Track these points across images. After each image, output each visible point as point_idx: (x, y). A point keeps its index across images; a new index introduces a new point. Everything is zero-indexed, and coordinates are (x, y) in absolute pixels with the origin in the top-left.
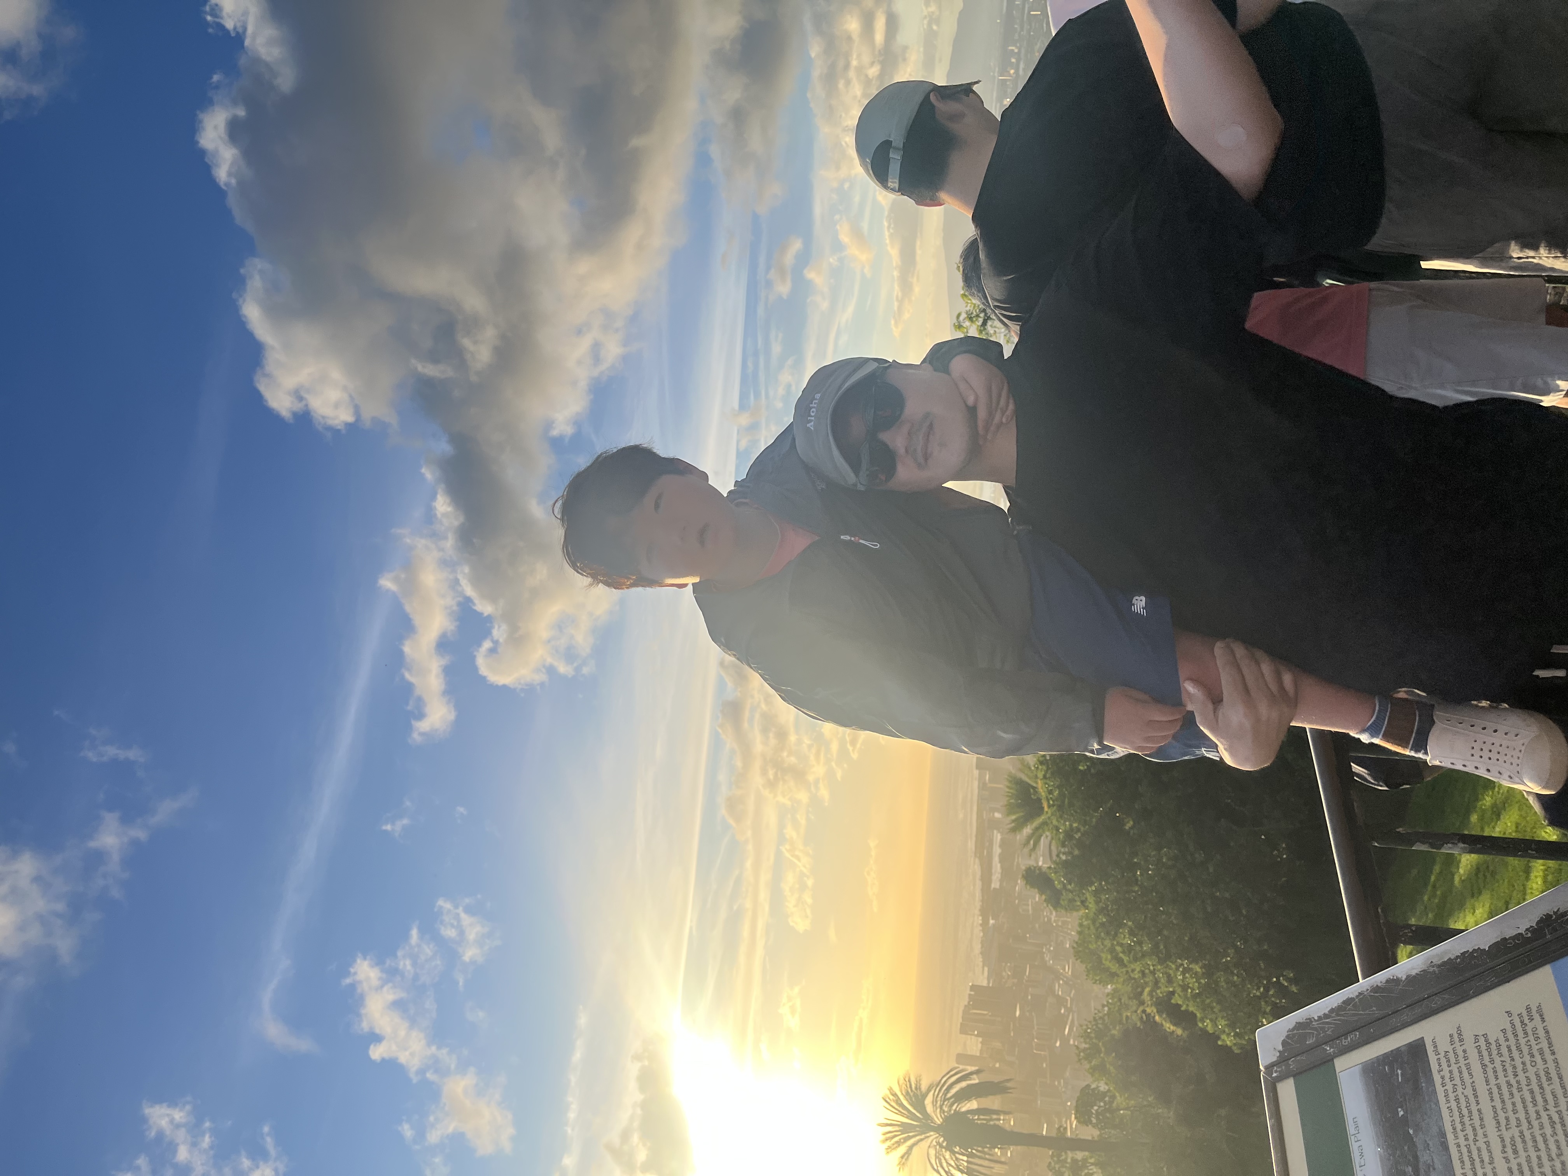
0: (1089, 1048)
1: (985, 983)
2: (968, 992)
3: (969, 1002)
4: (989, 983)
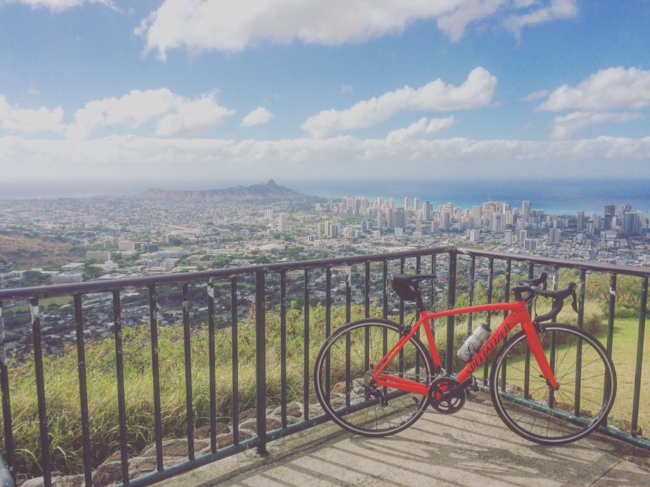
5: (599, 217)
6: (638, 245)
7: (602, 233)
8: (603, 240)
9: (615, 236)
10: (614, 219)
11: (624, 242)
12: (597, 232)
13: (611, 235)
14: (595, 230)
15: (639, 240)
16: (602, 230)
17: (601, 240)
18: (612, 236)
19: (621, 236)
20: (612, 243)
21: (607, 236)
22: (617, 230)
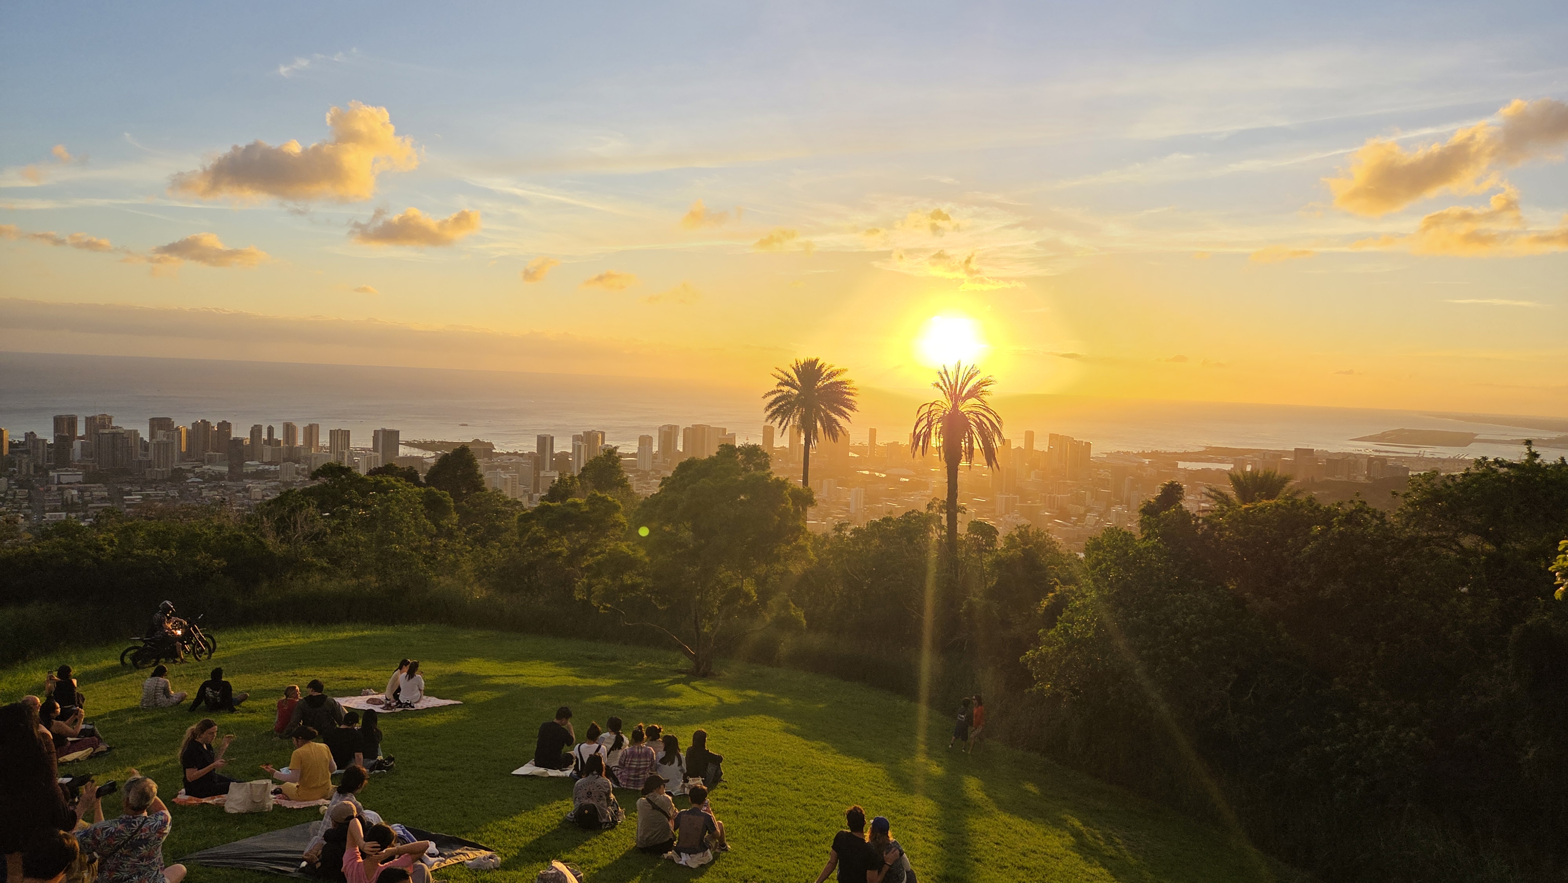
0: (1028, 536)
1: (1093, 453)
2: (1084, 441)
3: (1076, 441)
4: (1092, 458)
5: (45, 440)
6: (129, 493)
7: (51, 474)
8: (54, 488)
9: (80, 478)
10: (77, 444)
11: (100, 491)
12: (42, 471)
13: (70, 477)
14: (37, 468)
15: (131, 483)
16: (54, 469)
17: (49, 490)
18: (73, 479)
19: (91, 477)
20: (75, 492)
21: (64, 479)
22: (84, 467)
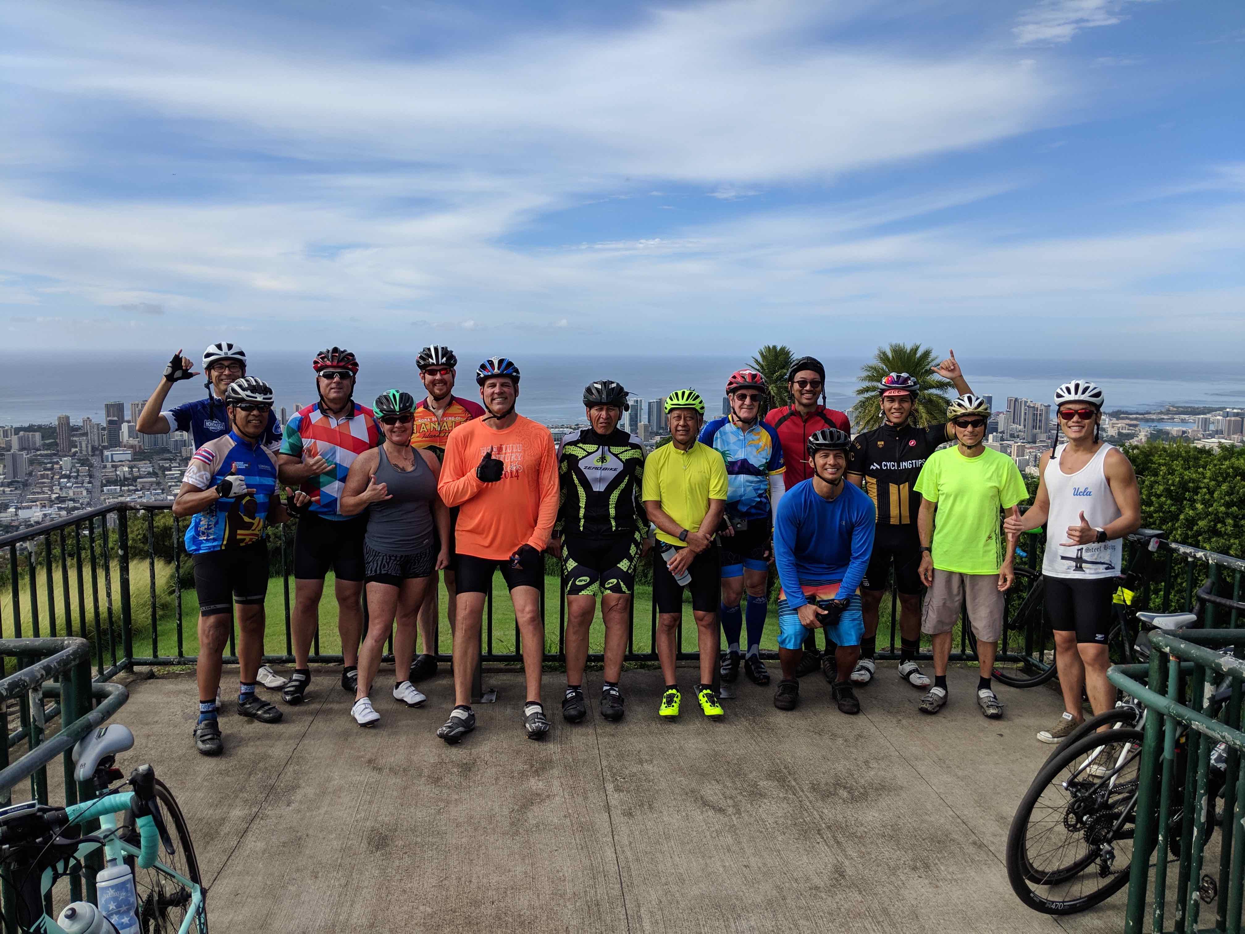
5: (98, 425)
7: (106, 453)
8: (109, 465)
9: (129, 457)
10: (125, 427)
11: (145, 467)
12: (97, 450)
13: (121, 455)
14: (94, 449)
15: (171, 460)
16: (105, 448)
17: (105, 467)
18: (123, 457)
19: (139, 456)
20: (126, 469)
21: (116, 458)
22: (132, 447)
